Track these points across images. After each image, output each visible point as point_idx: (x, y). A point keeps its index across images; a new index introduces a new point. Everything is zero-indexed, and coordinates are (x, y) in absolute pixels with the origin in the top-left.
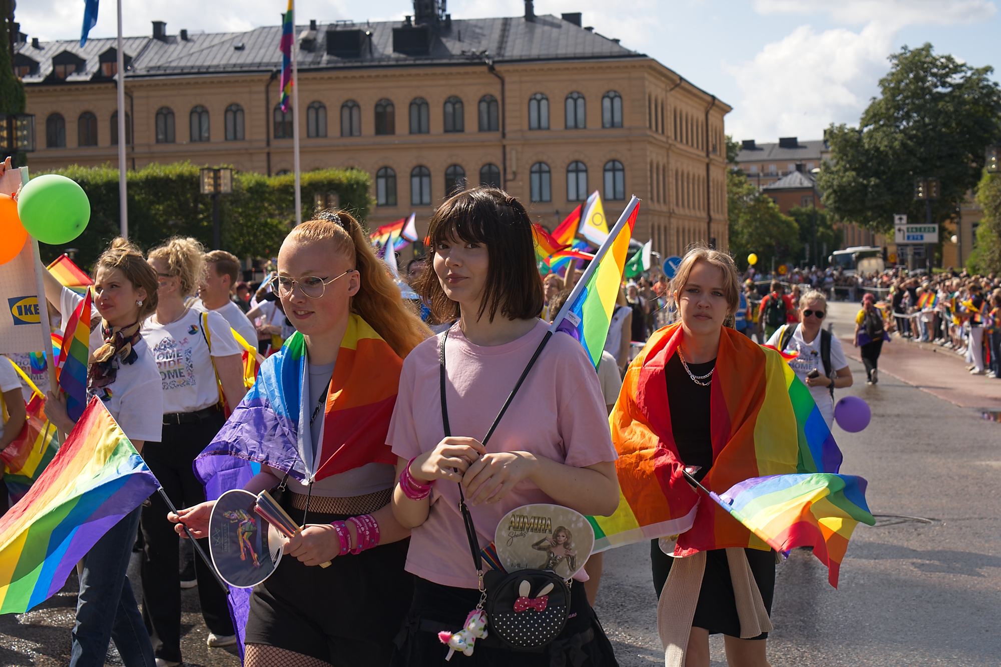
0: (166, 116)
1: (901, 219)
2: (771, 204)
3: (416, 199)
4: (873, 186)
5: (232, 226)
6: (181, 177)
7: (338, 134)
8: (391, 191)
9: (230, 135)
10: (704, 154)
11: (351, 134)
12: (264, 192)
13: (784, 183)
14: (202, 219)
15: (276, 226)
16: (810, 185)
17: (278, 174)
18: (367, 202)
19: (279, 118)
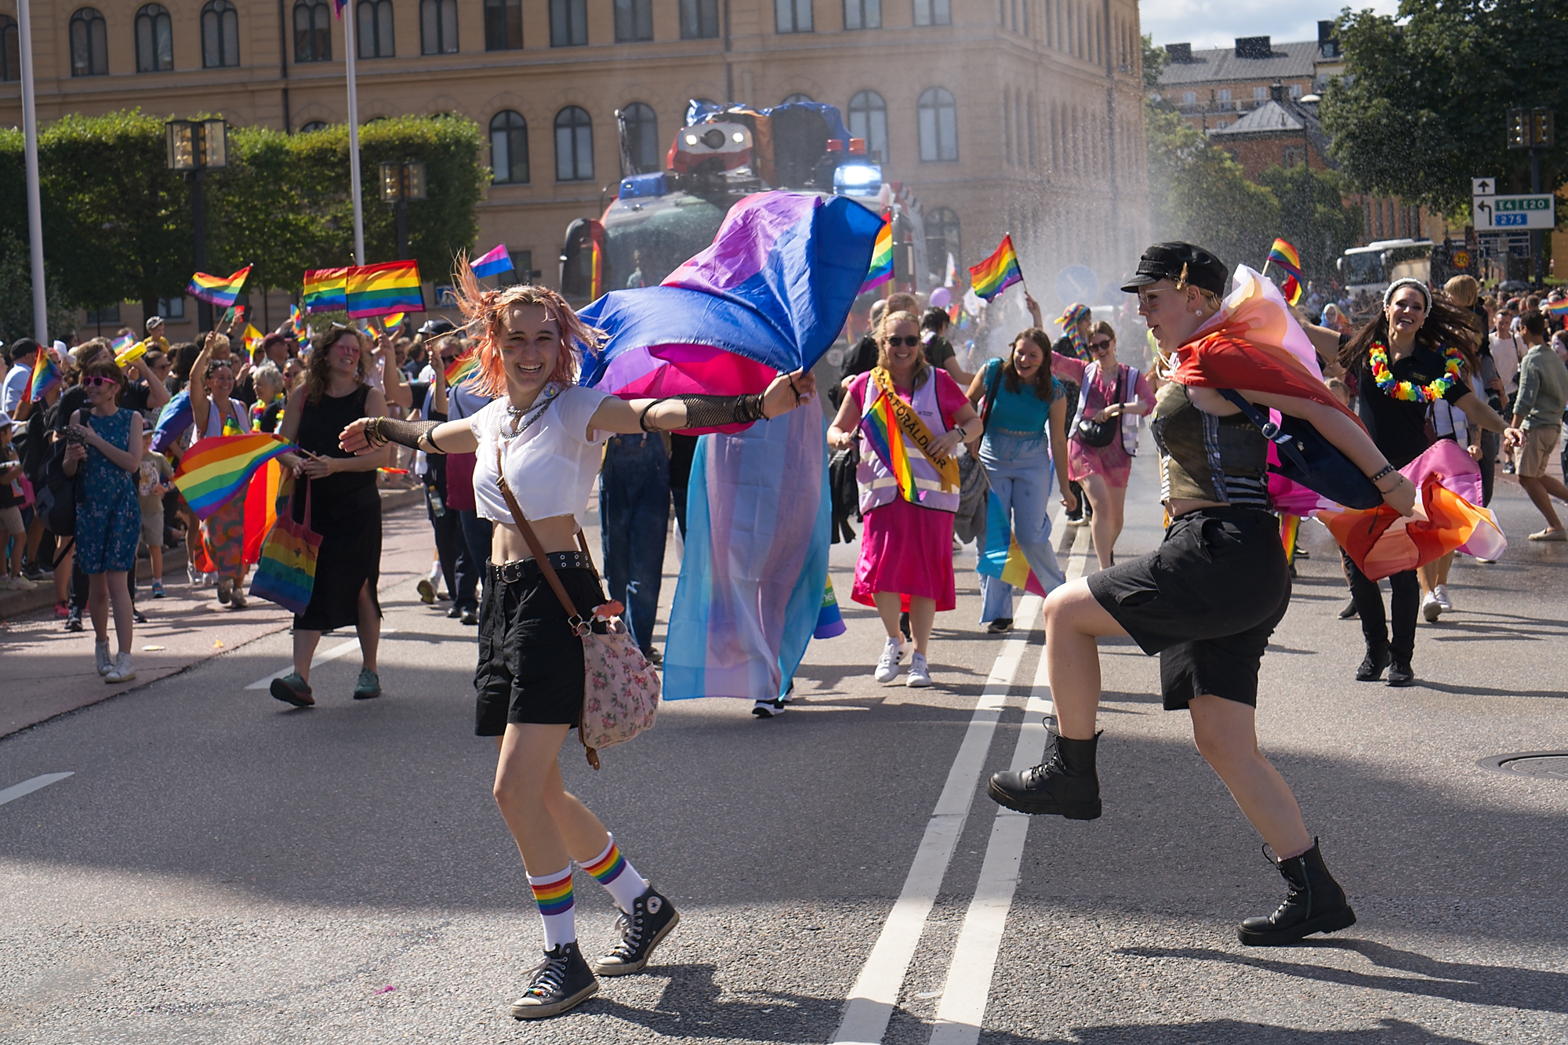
0: (88, 25)
1: (1484, 185)
2: (1228, 164)
3: (566, 170)
4: (1424, 125)
5: (223, 230)
6: (123, 138)
7: (416, 50)
8: (518, 155)
9: (213, 58)
10: (1103, 73)
11: (441, 51)
12: (280, 164)
13: (1251, 123)
14: (166, 219)
15: (305, 228)
16: (1298, 126)
17: (304, 129)
18: (476, 177)
19: (303, 24)
